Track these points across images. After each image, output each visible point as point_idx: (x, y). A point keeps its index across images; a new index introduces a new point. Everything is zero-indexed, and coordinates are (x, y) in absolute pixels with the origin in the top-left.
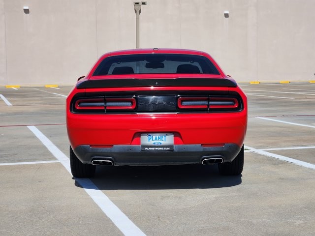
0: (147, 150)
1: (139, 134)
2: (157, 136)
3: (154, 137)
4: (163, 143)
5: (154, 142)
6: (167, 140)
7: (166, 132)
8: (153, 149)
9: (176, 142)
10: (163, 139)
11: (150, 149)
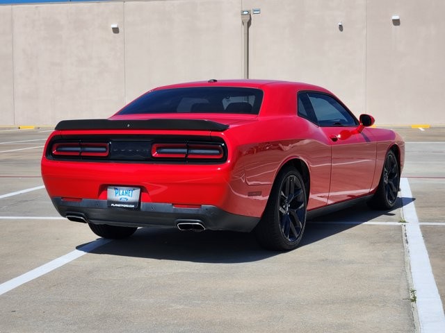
0: (113, 207)
1: (104, 188)
2: (122, 190)
4: (130, 199)
5: (120, 197)
6: (134, 196)
7: (134, 186)
8: (119, 205)
10: (130, 194)
11: (116, 205)
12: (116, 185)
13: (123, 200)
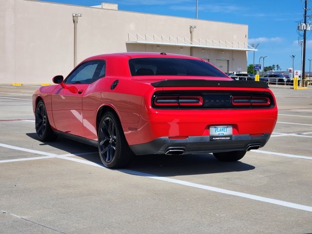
0: (214, 140)
1: (208, 127)
2: (220, 128)
3: (219, 129)
4: (226, 133)
5: (218, 133)
6: (227, 131)
7: (228, 125)
8: (218, 139)
9: (234, 133)
10: (225, 130)
11: (216, 138)
12: (216, 125)
13: (220, 135)
